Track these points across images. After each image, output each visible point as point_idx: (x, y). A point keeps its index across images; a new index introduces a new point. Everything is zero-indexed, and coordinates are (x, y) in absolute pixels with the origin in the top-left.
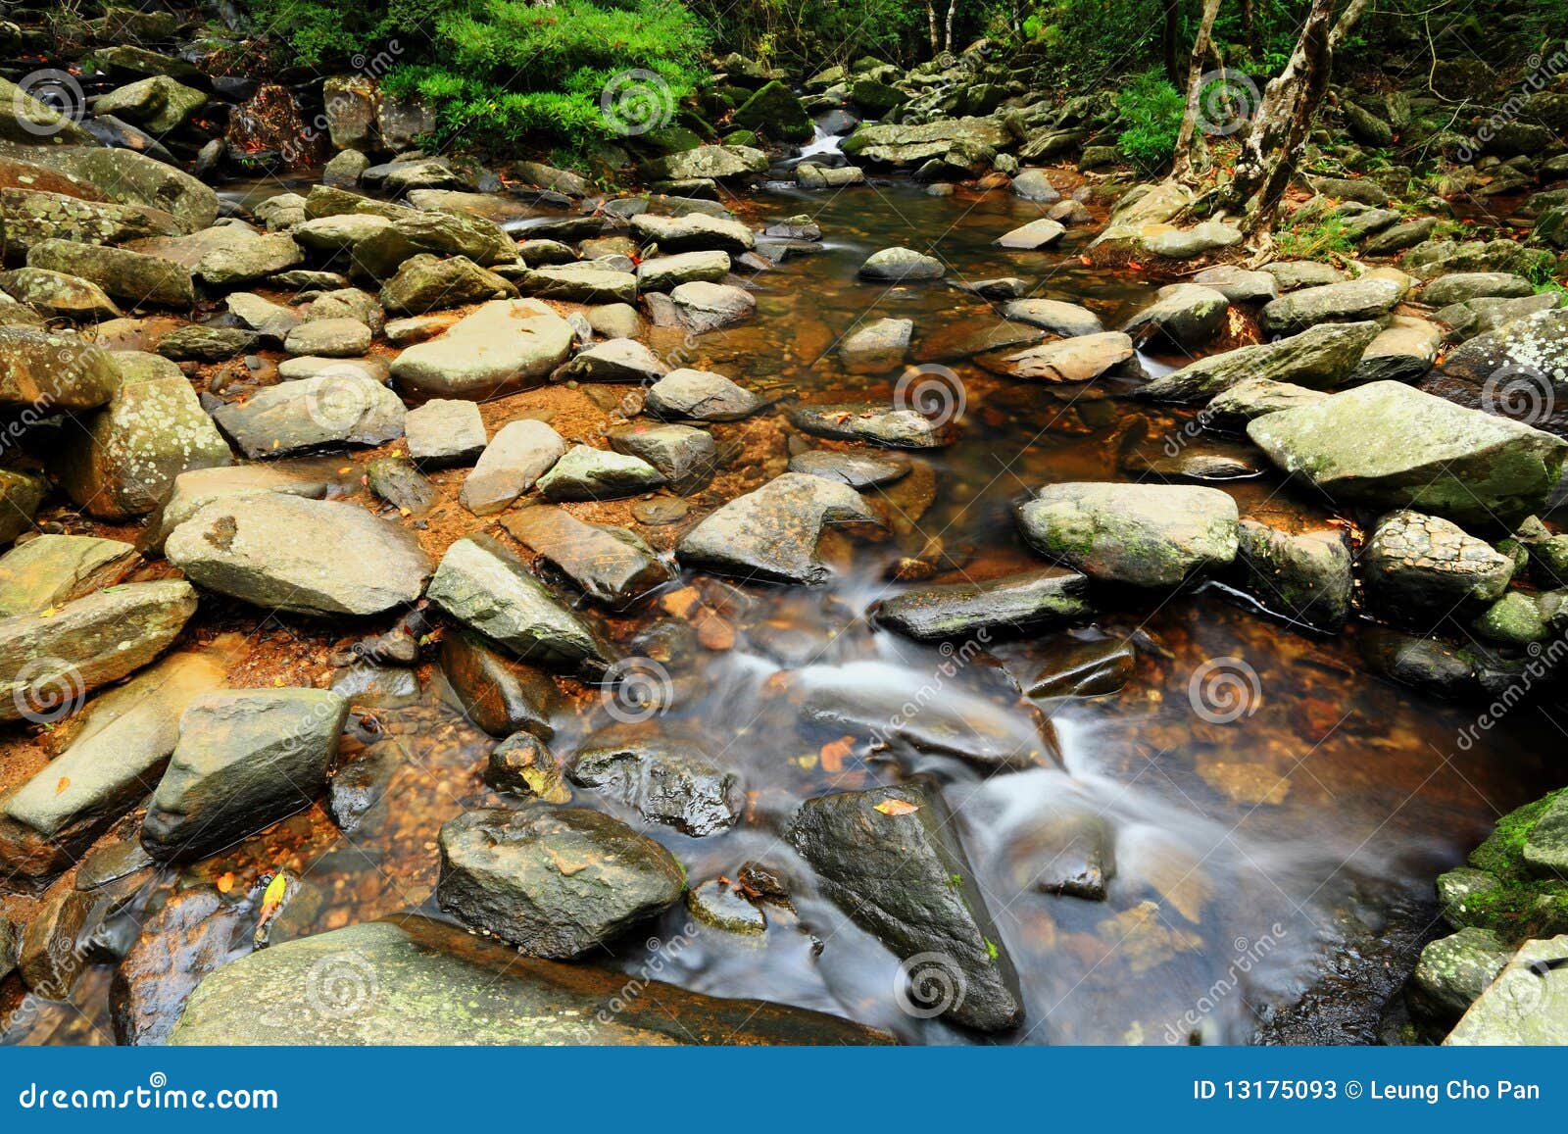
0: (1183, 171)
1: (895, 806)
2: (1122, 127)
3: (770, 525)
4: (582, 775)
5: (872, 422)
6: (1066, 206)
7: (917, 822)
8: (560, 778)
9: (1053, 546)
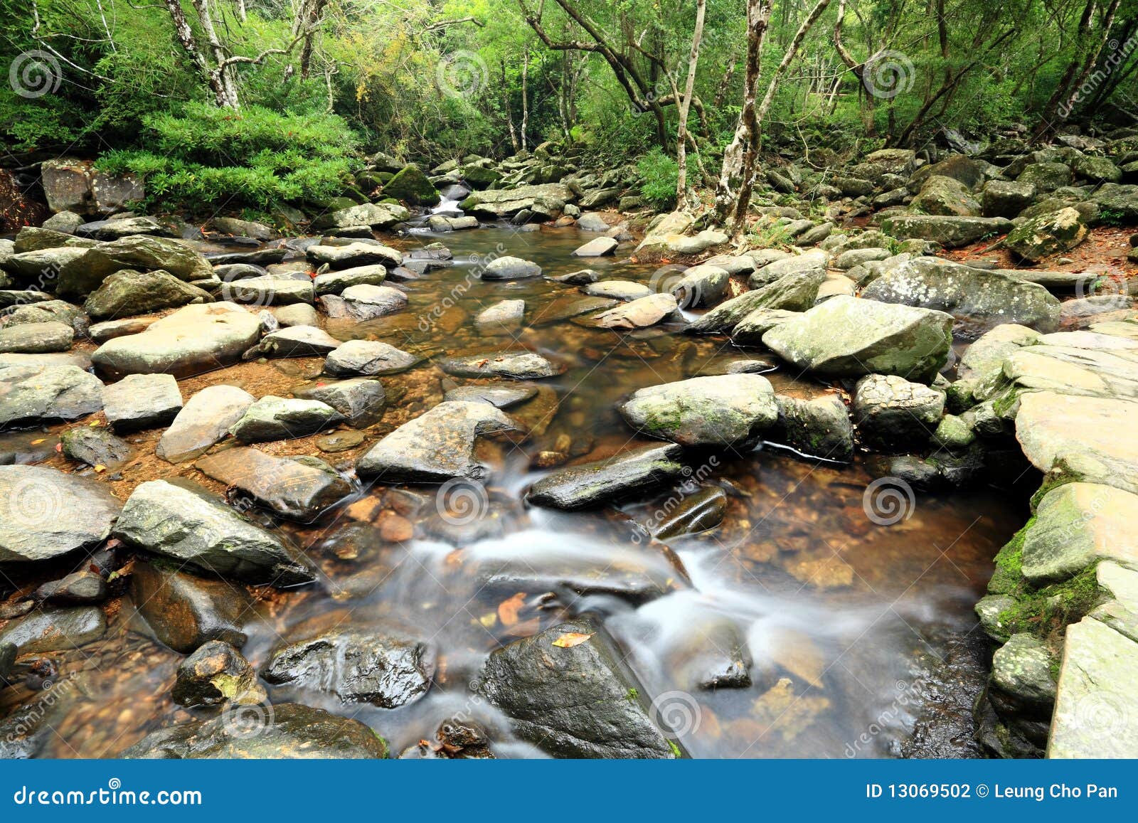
0: (684, 206)
1: (572, 638)
2: (641, 185)
3: (433, 439)
4: (277, 671)
5: (507, 363)
6: (615, 230)
7: (591, 648)
8: (255, 679)
9: (653, 427)
